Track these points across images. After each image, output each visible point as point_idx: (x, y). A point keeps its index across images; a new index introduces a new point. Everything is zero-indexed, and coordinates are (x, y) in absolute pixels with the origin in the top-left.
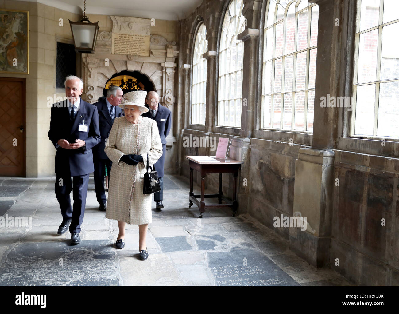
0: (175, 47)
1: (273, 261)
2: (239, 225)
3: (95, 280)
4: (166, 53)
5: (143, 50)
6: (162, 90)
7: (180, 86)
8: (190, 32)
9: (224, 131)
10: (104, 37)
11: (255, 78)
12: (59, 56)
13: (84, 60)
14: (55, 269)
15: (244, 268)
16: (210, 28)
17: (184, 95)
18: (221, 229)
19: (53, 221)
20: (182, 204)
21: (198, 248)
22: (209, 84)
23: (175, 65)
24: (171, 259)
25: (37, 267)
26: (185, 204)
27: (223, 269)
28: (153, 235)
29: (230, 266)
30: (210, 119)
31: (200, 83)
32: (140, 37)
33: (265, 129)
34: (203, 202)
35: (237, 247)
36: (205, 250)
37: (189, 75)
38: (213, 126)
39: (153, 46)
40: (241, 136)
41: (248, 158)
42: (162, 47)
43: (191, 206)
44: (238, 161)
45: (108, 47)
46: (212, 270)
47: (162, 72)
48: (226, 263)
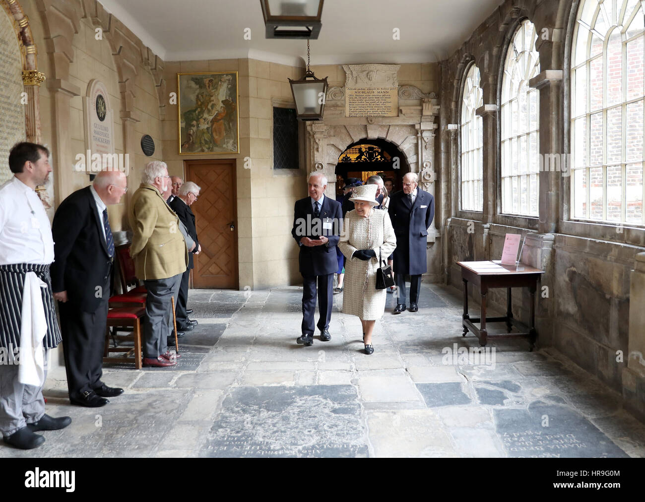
0: (434, 101)
1: (597, 426)
2: (540, 366)
3: (335, 446)
4: (422, 110)
5: (389, 108)
6: (417, 163)
7: (443, 156)
8: (455, 78)
9: (512, 222)
10: (335, 95)
11: (559, 144)
12: (277, 125)
13: (309, 128)
14: (283, 425)
15: (552, 437)
16: (486, 70)
17: (450, 169)
18: (513, 372)
19: (276, 355)
20: (451, 330)
21: (479, 401)
22: (487, 153)
23: (435, 126)
24: (441, 417)
25: (260, 423)
26: (457, 331)
27: (519, 437)
28: (412, 378)
29: (530, 432)
30: (490, 203)
31: (473, 151)
32: (384, 91)
33: (578, 221)
34: (484, 330)
35: (539, 402)
36: (490, 406)
37: (456, 140)
38: (494, 214)
39: (402, 102)
40: (540, 230)
41: (551, 264)
42: (416, 102)
43: (466, 333)
44: (536, 268)
45: (341, 109)
46: (503, 438)
47: (416, 137)
48: (523, 427)
